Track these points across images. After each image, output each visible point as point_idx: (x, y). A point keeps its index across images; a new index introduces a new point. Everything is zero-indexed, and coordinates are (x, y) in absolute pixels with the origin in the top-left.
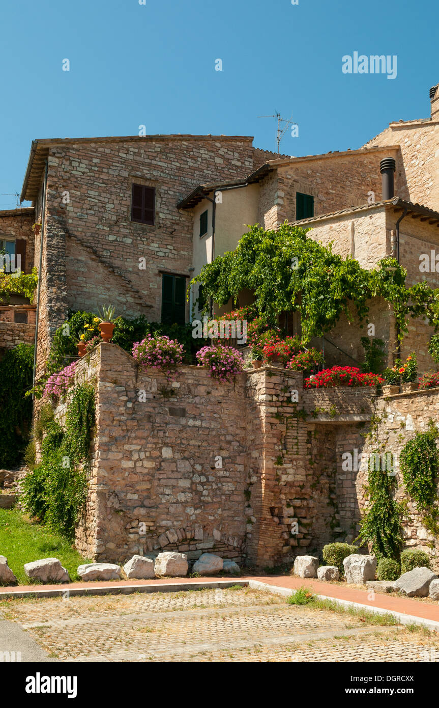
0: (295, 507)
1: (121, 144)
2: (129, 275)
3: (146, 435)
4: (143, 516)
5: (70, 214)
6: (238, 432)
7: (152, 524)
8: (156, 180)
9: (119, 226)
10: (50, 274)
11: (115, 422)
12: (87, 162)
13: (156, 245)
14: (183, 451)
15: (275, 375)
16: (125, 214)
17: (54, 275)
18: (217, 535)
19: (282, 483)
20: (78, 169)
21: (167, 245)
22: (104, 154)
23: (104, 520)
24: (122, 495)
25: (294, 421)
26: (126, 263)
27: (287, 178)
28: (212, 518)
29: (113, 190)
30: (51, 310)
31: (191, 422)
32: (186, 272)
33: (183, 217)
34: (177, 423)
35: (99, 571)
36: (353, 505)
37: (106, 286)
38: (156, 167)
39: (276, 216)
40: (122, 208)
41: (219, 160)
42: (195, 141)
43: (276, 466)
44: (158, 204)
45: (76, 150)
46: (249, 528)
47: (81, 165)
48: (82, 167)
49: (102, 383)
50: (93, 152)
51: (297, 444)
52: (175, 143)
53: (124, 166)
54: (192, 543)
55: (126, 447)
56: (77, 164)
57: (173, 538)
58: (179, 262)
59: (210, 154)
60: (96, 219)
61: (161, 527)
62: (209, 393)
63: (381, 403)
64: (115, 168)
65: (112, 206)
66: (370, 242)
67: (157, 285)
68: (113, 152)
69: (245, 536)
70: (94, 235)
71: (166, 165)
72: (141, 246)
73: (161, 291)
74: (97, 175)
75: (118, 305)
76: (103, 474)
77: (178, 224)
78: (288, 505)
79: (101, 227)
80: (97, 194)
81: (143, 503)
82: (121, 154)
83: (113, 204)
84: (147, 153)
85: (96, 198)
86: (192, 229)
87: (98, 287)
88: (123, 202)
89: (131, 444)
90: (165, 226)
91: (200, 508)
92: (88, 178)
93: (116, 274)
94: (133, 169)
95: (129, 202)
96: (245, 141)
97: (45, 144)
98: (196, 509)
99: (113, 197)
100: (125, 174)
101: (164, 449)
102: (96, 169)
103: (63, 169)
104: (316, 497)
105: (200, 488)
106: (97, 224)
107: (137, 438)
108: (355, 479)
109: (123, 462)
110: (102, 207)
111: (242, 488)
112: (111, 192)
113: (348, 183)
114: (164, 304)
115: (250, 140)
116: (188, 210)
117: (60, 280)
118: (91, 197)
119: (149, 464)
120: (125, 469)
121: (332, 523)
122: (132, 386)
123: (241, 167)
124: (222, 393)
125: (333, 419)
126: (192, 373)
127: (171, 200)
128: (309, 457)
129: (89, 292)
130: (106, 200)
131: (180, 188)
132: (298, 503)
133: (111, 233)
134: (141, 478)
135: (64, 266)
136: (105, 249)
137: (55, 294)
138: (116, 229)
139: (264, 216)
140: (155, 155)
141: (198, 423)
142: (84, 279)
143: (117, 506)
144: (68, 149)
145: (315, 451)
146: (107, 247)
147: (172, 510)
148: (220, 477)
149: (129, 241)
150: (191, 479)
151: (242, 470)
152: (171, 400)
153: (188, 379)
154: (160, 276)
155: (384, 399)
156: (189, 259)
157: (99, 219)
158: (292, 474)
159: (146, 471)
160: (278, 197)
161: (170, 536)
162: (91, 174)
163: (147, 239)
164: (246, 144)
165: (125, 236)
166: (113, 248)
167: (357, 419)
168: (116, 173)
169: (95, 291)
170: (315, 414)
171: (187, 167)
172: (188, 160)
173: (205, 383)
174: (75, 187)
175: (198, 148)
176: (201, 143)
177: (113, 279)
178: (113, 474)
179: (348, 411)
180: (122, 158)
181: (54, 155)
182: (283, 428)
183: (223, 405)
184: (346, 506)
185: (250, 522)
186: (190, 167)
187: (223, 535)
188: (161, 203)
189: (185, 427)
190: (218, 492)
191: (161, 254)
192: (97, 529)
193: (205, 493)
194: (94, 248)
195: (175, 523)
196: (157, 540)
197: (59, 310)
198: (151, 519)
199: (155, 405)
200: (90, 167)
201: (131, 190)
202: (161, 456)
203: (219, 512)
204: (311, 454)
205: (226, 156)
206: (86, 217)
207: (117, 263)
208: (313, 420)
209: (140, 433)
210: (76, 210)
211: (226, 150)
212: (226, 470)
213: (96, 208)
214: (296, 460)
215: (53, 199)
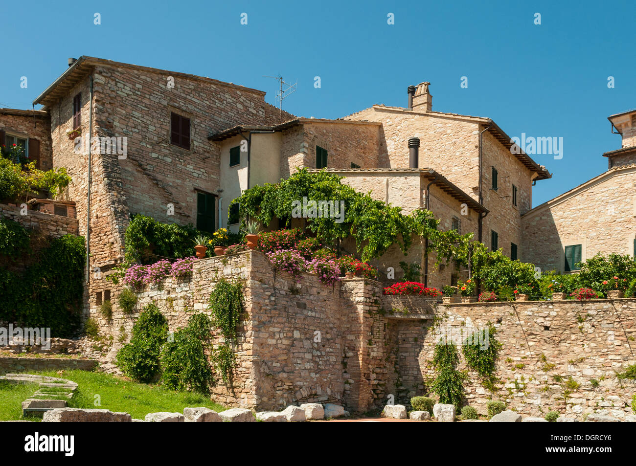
0: (377, 374)
1: (160, 76)
2: (170, 188)
3: (284, 321)
4: (285, 378)
5: (117, 129)
6: (336, 321)
7: (291, 384)
8: (191, 113)
9: (160, 146)
10: (108, 179)
11: (262, 311)
12: (131, 86)
13: (192, 167)
14: (306, 334)
15: (369, 284)
16: (165, 137)
17: (112, 181)
18: (329, 391)
19: (371, 357)
20: (123, 90)
21: (200, 168)
22: (145, 82)
23: (259, 381)
24: (269, 364)
25: (377, 316)
26: (167, 178)
27: (310, 134)
28: (326, 380)
29: (154, 114)
30: (115, 210)
31: (310, 314)
32: (215, 192)
33: (213, 147)
34: (302, 313)
35: (274, 417)
36: (416, 373)
37: (151, 195)
38: (191, 102)
39: (302, 161)
40: (163, 132)
41: (239, 106)
42: (222, 86)
43: (368, 346)
44: (192, 133)
45: (121, 73)
46: (348, 387)
47: (126, 87)
48: (125, 90)
49: (253, 281)
50: (136, 77)
51: (379, 332)
52: (206, 85)
53: (163, 96)
54: (315, 397)
55: (271, 329)
56: (121, 86)
57: (305, 393)
58: (209, 184)
59: (234, 100)
60: (141, 137)
61: (296, 386)
62: (319, 293)
63: (441, 309)
64: (155, 96)
65: (154, 128)
66: (404, 196)
67: (192, 200)
68: (153, 82)
69: (344, 392)
70: (138, 150)
71: (198, 102)
72: (179, 165)
73: (196, 205)
74: (140, 99)
75: (161, 212)
76: (256, 348)
77: (208, 152)
78: (373, 372)
79: (144, 144)
80: (140, 115)
81: (283, 369)
82: (160, 85)
83: (154, 126)
84: (183, 89)
85: (140, 118)
86: (220, 158)
87: (144, 195)
88: (163, 127)
89: (274, 327)
90: (198, 152)
91: (318, 373)
92: (132, 100)
93: (159, 186)
94: (171, 99)
95: (168, 127)
96: (259, 95)
97: (91, 62)
98: (316, 374)
99: (155, 121)
100: (165, 103)
101: (295, 332)
102: (139, 93)
103: (110, 88)
104: (388, 367)
105: (317, 359)
106: (141, 142)
107: (278, 323)
108: (418, 356)
109: (269, 340)
110: (145, 127)
111: (340, 359)
112: (153, 116)
113: (349, 145)
114: (198, 216)
115: (263, 94)
116: (217, 142)
117: (118, 186)
118: (135, 117)
119: (286, 342)
120: (270, 345)
121: (397, 383)
122: (272, 285)
123: (256, 115)
124: (326, 294)
125: (405, 317)
126: (308, 278)
127: (203, 132)
128: (384, 340)
129: (136, 198)
130: (149, 122)
131: (210, 123)
132: (378, 370)
133: (154, 151)
134: (281, 352)
135: (120, 174)
136: (148, 164)
137: (117, 197)
138: (157, 148)
139: (288, 159)
140: (190, 91)
141: (314, 314)
142: (132, 187)
143: (267, 371)
144: (113, 70)
145: (388, 337)
146: (150, 162)
147: (302, 374)
148: (327, 353)
149: (169, 160)
150: (312, 353)
151: (339, 348)
152: (297, 296)
153: (307, 282)
154: (195, 192)
155: (445, 306)
156: (217, 183)
157: (143, 138)
158: (377, 352)
159: (284, 347)
160: (304, 147)
161: (303, 392)
162: (135, 97)
163: (184, 161)
164: (260, 97)
165: (166, 156)
166: (156, 164)
167: (423, 317)
168: (157, 100)
169: (141, 197)
170: (392, 312)
171: (215, 106)
172: (216, 101)
173: (316, 286)
174: (121, 106)
175: (224, 92)
176: (226, 89)
177: (157, 190)
178: (263, 348)
179: (417, 312)
180: (161, 88)
181: (100, 73)
182: (371, 320)
183: (327, 302)
184: (408, 373)
185: (347, 382)
186: (218, 108)
187: (332, 392)
188: (195, 133)
189: (307, 316)
190: (328, 363)
191: (195, 175)
192: (255, 388)
193: (321, 363)
194: (140, 162)
195: (305, 383)
196: (295, 396)
197: (122, 212)
198: (290, 381)
199: (287, 299)
200: (134, 91)
201: (170, 118)
202: (293, 337)
203: (329, 376)
204: (385, 338)
205: (245, 103)
206: (131, 133)
207: (159, 177)
208: (390, 316)
209: (280, 320)
210: (123, 126)
211: (245, 99)
212: (330, 348)
213: (140, 128)
214: (378, 342)
215: (101, 113)
